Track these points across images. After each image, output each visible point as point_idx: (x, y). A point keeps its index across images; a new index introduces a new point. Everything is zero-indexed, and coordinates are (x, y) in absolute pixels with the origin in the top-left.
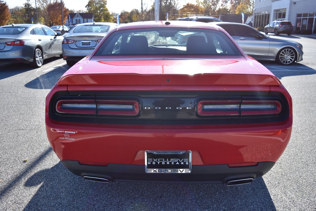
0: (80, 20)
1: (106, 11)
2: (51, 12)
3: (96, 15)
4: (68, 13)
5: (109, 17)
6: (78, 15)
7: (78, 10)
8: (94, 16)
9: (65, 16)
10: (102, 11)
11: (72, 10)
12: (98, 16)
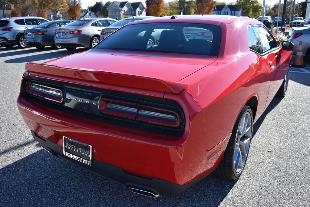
0: (227, 12)
1: (256, 3)
2: (199, 5)
3: (244, 7)
4: (214, 5)
5: (258, 9)
6: (226, 8)
7: (230, 3)
8: (242, 9)
9: (211, 9)
10: (252, 4)
11: (225, 2)
12: (246, 8)
